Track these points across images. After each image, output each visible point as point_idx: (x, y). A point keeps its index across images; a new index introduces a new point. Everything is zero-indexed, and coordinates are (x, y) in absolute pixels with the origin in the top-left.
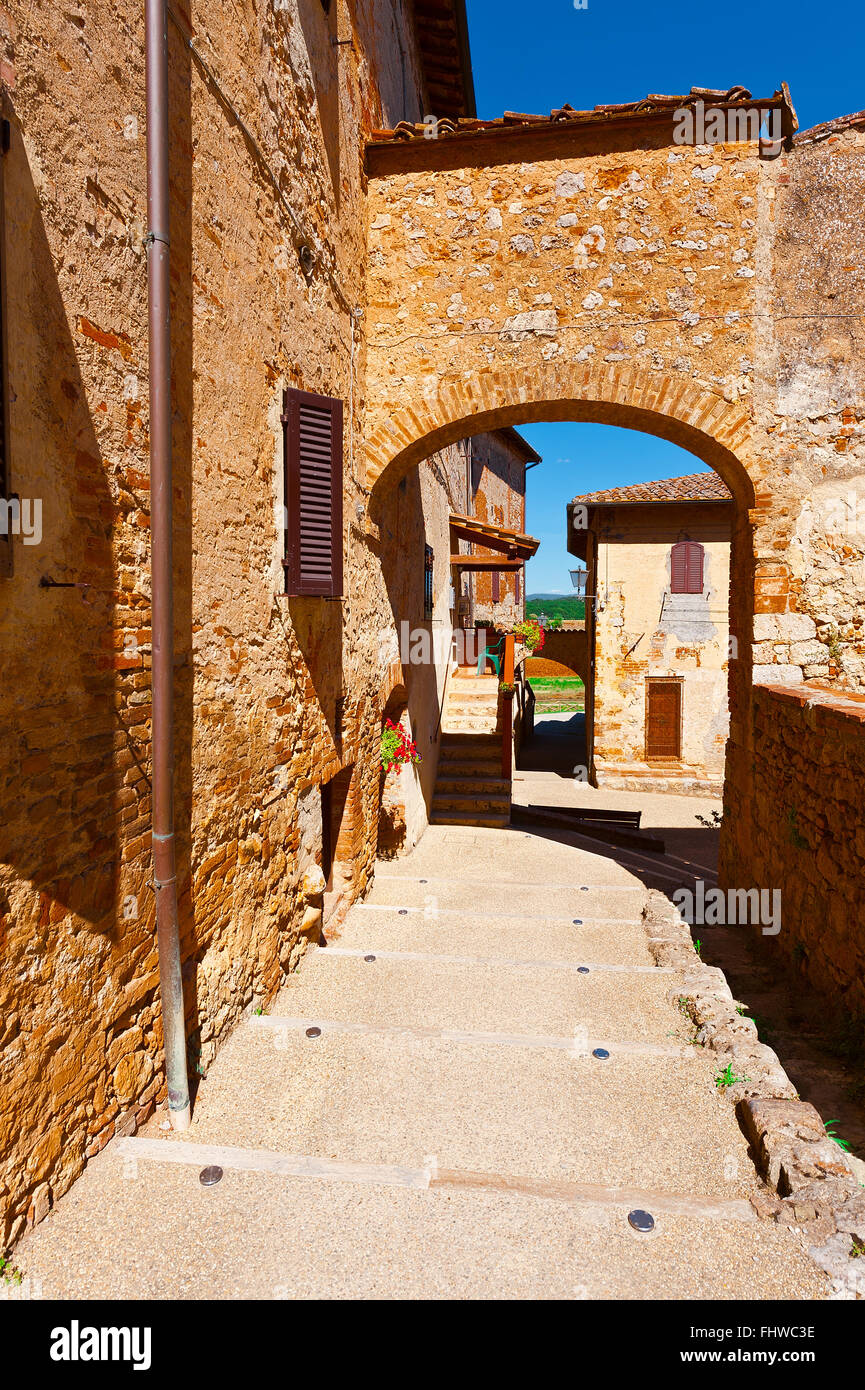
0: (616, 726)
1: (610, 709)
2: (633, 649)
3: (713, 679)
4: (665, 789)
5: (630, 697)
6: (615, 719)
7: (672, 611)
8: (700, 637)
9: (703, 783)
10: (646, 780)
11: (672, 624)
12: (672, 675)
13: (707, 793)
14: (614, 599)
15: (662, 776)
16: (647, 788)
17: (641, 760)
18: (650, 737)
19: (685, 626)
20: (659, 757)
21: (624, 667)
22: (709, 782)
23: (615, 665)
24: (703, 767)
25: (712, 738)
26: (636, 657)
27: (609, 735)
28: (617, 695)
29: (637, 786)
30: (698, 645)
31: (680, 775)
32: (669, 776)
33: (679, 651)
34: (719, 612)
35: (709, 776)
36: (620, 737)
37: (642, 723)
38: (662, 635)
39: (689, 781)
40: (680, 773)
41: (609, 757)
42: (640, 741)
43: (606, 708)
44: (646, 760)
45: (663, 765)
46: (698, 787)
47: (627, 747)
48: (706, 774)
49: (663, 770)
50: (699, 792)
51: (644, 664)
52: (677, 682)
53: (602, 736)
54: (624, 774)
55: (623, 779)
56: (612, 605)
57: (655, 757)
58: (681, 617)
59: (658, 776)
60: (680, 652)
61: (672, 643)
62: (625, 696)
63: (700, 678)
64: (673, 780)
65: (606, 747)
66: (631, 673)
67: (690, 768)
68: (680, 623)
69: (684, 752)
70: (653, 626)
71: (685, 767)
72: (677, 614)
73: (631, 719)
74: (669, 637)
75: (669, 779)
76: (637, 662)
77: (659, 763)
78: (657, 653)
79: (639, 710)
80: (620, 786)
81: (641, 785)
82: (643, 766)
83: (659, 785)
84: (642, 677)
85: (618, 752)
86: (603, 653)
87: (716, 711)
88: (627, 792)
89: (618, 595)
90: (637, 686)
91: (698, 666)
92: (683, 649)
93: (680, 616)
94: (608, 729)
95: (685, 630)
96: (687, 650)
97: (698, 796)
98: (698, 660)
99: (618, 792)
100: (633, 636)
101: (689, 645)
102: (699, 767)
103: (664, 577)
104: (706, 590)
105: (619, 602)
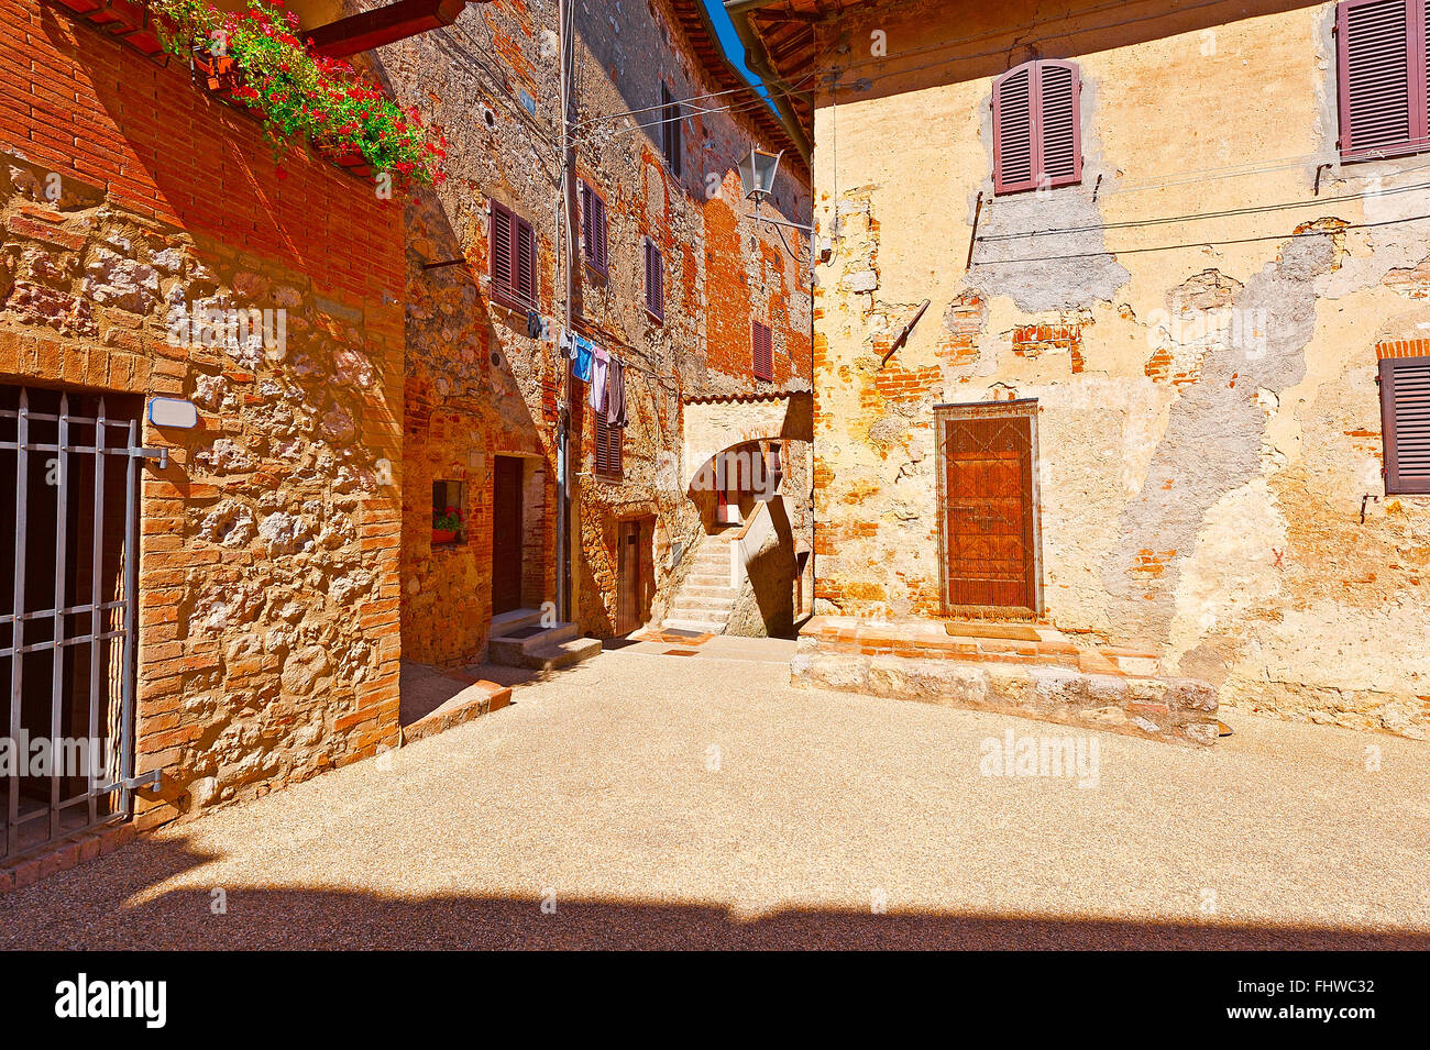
0: (867, 529)
1: (849, 488)
2: (902, 341)
3: (1121, 402)
4: (979, 696)
5: (897, 456)
6: (863, 513)
7: (1000, 238)
8: (1079, 295)
9: (1099, 682)
10: (925, 667)
11: (1000, 270)
12: (1004, 396)
13: (1115, 715)
14: (854, 230)
15: (975, 658)
16: (925, 691)
17: (932, 614)
18: (954, 556)
19: (1035, 273)
20: (981, 609)
21: (882, 386)
22: (1118, 683)
23: (858, 383)
24: (1105, 638)
25: (1127, 559)
26: (910, 359)
27: (850, 550)
28: (867, 455)
29: (897, 684)
30: (1073, 318)
31: (1027, 657)
32: (996, 659)
33: (1021, 336)
34: (1131, 225)
35: (1124, 664)
36: (876, 556)
37: (929, 522)
38: (977, 300)
39: (1052, 676)
40: (1032, 652)
41: (850, 604)
42: (925, 561)
43: (840, 486)
44: (944, 614)
45: (991, 628)
46: (1080, 694)
47: (893, 580)
48: (1113, 659)
49: (979, 642)
50: (1087, 712)
51: (932, 374)
52: (1021, 414)
53: (833, 552)
54: (870, 647)
55: (862, 659)
56: (848, 244)
57: (967, 608)
58: (1025, 252)
59: (965, 657)
60: (1023, 339)
61: (1002, 316)
62: (884, 456)
63: (1082, 402)
64: (1003, 671)
65: (844, 579)
66: (899, 399)
67: (1065, 639)
68: (1021, 266)
69: (1050, 596)
70: (953, 280)
71: (1050, 636)
72: (1014, 245)
73: (902, 511)
74: (992, 303)
75: (990, 666)
76: (913, 369)
77: (977, 623)
78: (964, 346)
79: (923, 491)
80: (847, 679)
81: (907, 679)
82: (934, 630)
83: (961, 682)
84: (925, 411)
85: (872, 592)
86: (830, 356)
87: (1135, 486)
88: (869, 700)
89: (862, 220)
90: (912, 431)
91: (1077, 369)
92: (1033, 329)
93: (1021, 248)
94: (847, 537)
95: (1036, 283)
96: (1043, 334)
97: (1085, 724)
98: (1076, 356)
99: (840, 696)
100: (899, 312)
101: (1052, 319)
102: (1093, 638)
103: (976, 159)
104: (1088, 176)
105: (864, 235)
